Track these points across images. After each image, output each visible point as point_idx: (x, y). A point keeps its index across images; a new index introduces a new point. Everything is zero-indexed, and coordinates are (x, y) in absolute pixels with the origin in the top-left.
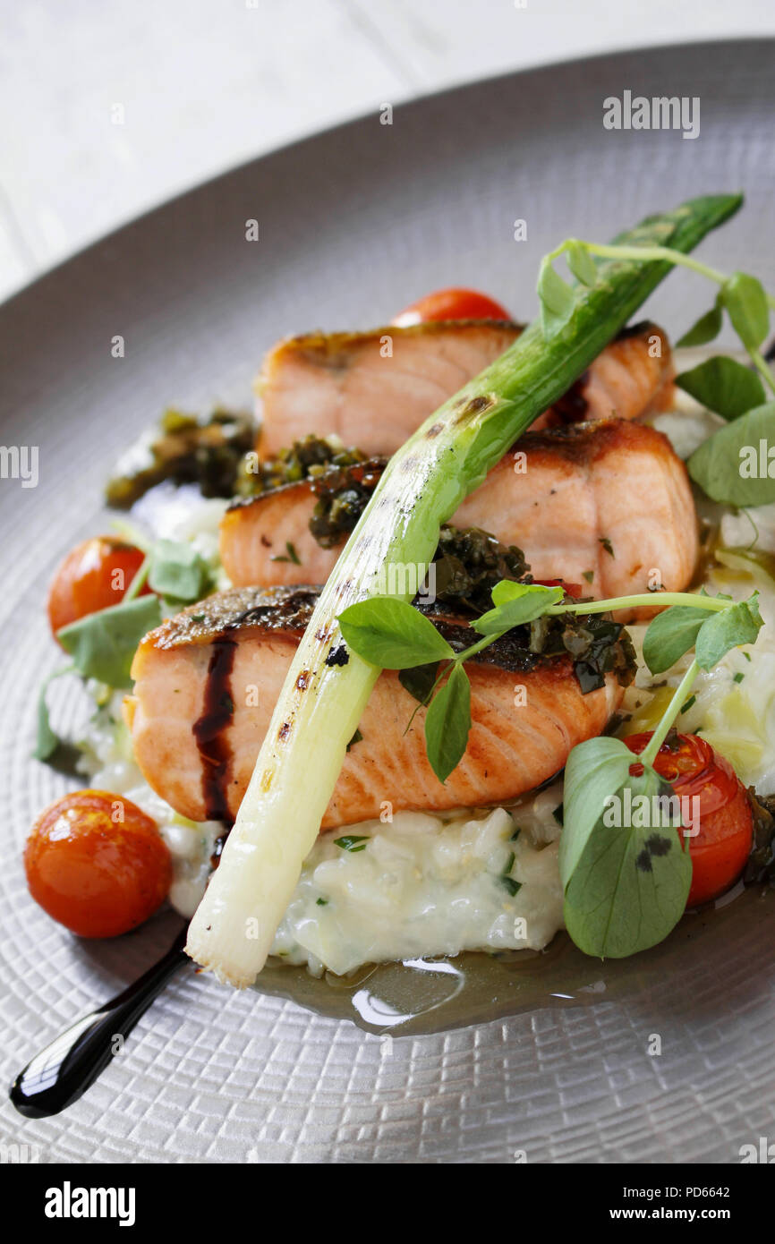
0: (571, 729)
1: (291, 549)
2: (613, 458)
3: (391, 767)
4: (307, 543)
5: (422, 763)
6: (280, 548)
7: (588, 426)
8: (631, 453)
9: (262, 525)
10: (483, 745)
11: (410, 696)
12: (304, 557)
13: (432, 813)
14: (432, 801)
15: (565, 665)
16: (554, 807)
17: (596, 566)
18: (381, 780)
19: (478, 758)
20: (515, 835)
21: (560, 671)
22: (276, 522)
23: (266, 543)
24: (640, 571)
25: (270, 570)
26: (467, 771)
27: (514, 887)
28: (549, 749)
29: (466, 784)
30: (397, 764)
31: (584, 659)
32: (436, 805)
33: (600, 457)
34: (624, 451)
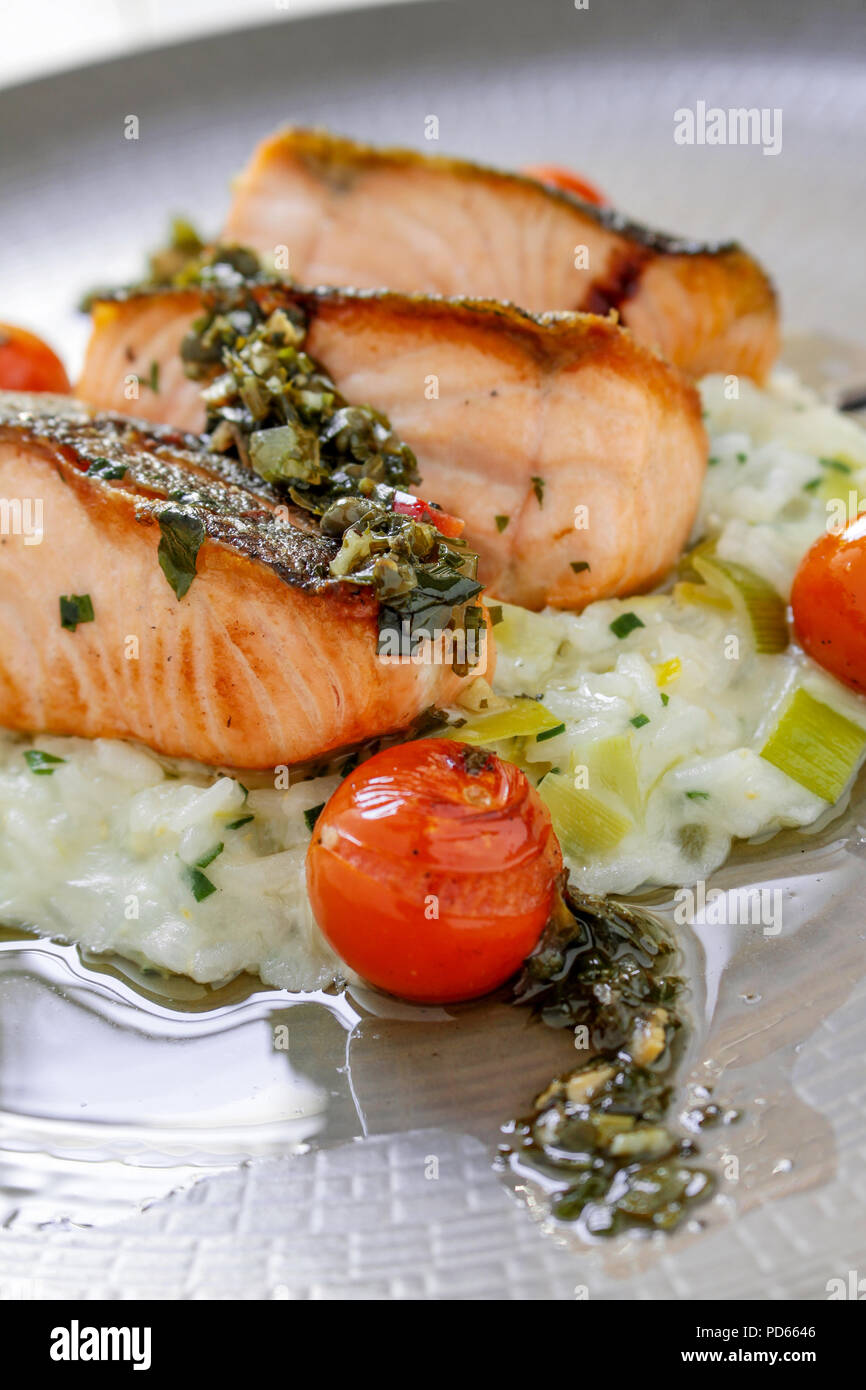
0: (350, 697)
1: (155, 371)
2: (590, 374)
3: (117, 672)
4: (174, 368)
5: (156, 679)
6: (142, 366)
7: (569, 318)
8: (615, 376)
9: (133, 334)
10: (235, 679)
11: (165, 579)
13: (156, 755)
14: (158, 738)
15: (363, 602)
16: (313, 804)
17: (517, 511)
18: (102, 685)
19: (224, 695)
20: (242, 822)
21: (352, 605)
23: (131, 356)
24: (567, 536)
26: (208, 710)
27: (203, 887)
28: (316, 716)
29: (202, 727)
30: (126, 671)
31: (394, 604)
32: (161, 746)
33: (572, 368)
34: (608, 371)
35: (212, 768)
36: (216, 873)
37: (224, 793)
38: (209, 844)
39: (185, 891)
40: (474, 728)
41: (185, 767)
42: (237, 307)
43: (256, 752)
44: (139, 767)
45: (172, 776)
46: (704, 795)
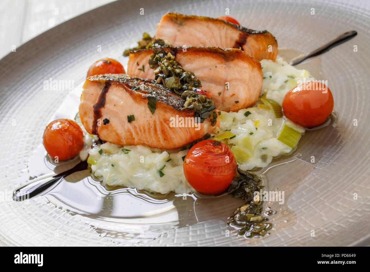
0: (190, 132)
1: (143, 67)
2: (236, 61)
3: (140, 131)
4: (147, 66)
5: (149, 131)
6: (140, 66)
7: (231, 49)
8: (241, 61)
9: (138, 60)
10: (165, 130)
11: (149, 110)
12: (146, 70)
13: (149, 148)
14: (150, 144)
15: (191, 112)
16: (183, 156)
17: (223, 91)
18: (137, 134)
19: (163, 134)
20: (169, 160)
21: (189, 113)
22: (142, 59)
23: (138, 64)
24: (234, 96)
25: (137, 71)
26: (160, 137)
27: (162, 174)
28: (183, 136)
29: (159, 141)
30: (142, 130)
31: (198, 112)
32: (151, 146)
33: (232, 60)
34: (240, 60)
35: (162, 150)
36: (165, 171)
37: (165, 154)
38: (162, 165)
39: (158, 175)
40: (216, 137)
41: (156, 150)
42: (160, 52)
43: (171, 146)
44: (147, 151)
45: (153, 152)
46: (266, 148)
